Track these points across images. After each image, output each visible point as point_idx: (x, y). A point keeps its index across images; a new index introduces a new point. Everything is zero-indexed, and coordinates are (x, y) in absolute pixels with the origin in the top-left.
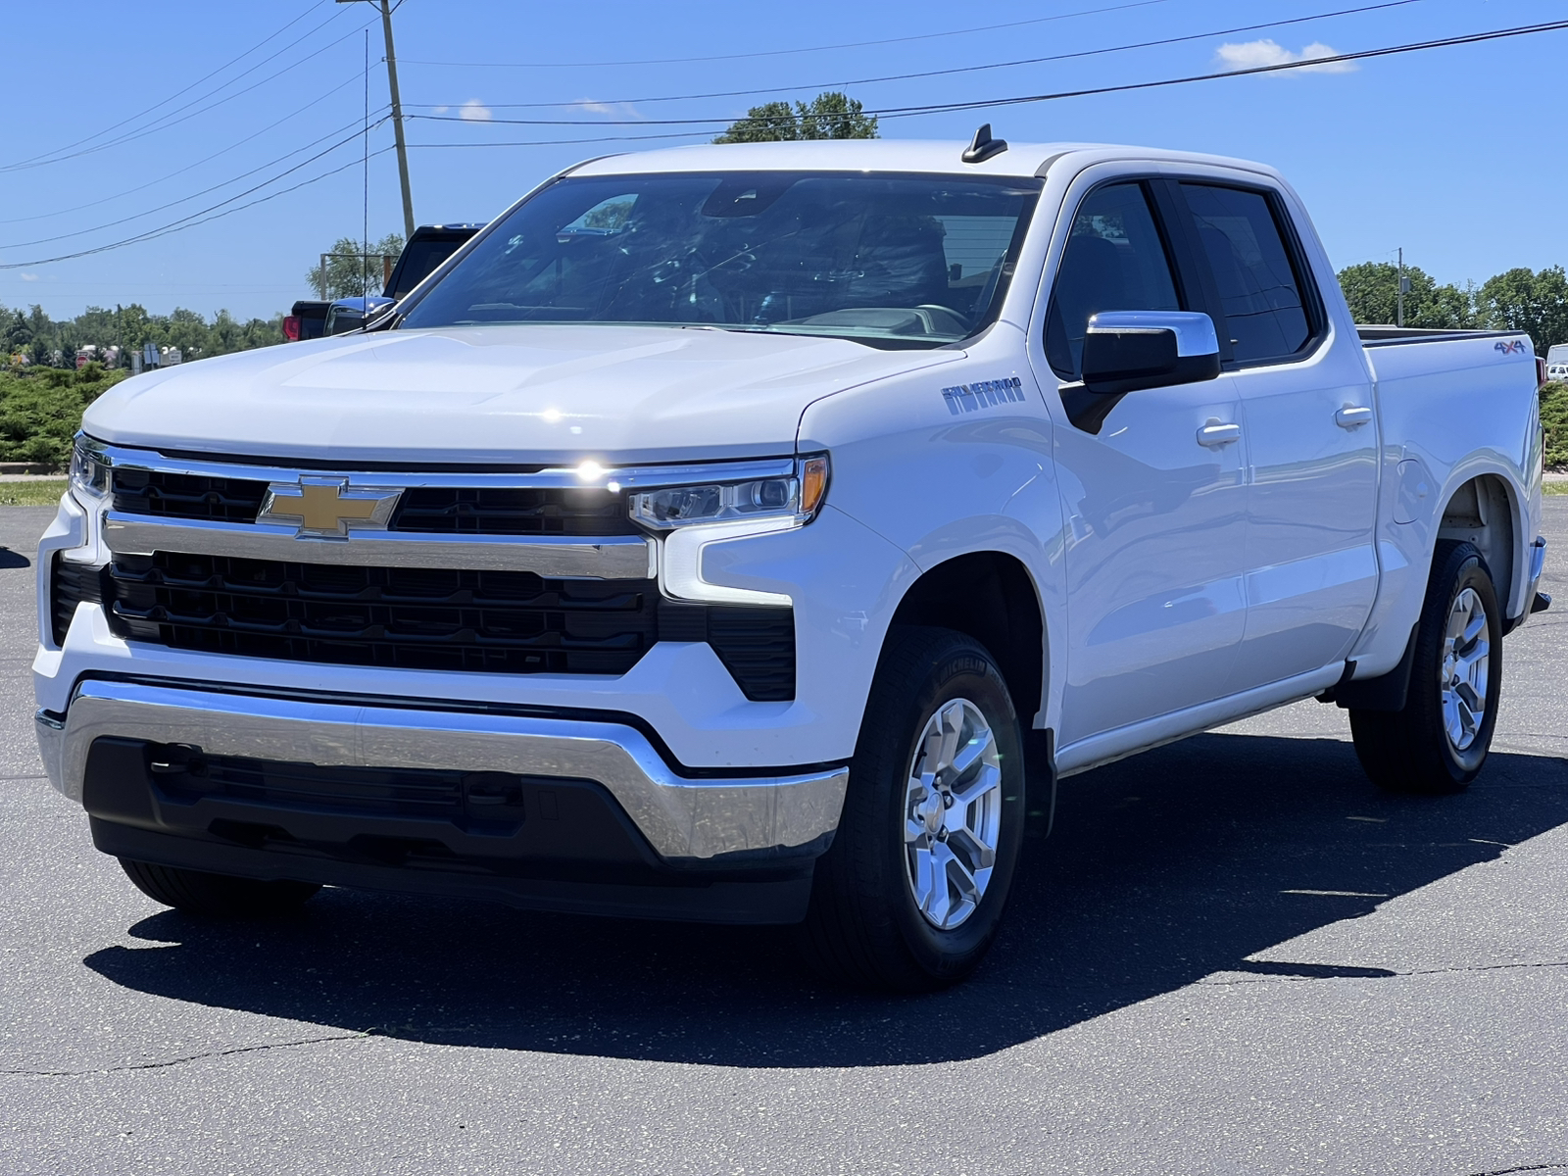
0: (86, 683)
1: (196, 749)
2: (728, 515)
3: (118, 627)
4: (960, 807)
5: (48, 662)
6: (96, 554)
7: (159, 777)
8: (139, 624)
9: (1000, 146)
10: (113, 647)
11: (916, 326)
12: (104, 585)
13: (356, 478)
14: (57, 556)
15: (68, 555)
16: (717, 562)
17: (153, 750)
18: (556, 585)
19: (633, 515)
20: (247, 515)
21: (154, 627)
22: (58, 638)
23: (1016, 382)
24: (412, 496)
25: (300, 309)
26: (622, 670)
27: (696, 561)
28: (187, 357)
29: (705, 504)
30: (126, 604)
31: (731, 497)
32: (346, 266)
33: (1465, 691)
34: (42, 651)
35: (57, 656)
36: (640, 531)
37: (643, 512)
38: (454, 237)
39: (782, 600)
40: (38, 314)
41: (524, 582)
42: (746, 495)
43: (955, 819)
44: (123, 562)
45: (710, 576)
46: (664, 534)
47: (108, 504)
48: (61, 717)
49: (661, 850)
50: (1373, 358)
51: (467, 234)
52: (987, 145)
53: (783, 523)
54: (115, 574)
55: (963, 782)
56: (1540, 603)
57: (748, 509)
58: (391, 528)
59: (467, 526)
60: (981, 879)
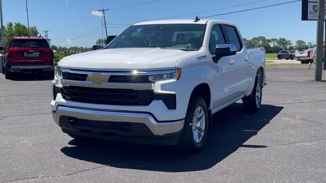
0: (59, 107)
1: (77, 118)
2: (165, 79)
3: (64, 97)
4: (199, 123)
5: (53, 103)
6: (60, 85)
7: (71, 122)
8: (67, 97)
9: (199, 19)
10: (63, 101)
11: (189, 47)
12: (61, 91)
13: (102, 74)
14: (54, 86)
15: (56, 85)
16: (163, 87)
17: (70, 118)
18: (136, 91)
19: (149, 79)
20: (84, 80)
21: (69, 98)
22: (55, 99)
23: (206, 56)
24: (112, 77)
25: (94, 46)
26: (148, 105)
27: (159, 87)
28: (82, 52)
29: (161, 77)
30: (65, 94)
31: (165, 76)
32: (100, 41)
33: (258, 97)
34: (52, 101)
35: (55, 101)
36: (150, 82)
37: (150, 79)
38: (113, 37)
39: (174, 93)
40: (65, 48)
41: (131, 91)
42: (167, 76)
43: (198, 125)
44: (64, 87)
45: (162, 89)
46: (154, 83)
47: (62, 78)
48: (55, 112)
49: (155, 134)
50: (249, 51)
51: (115, 37)
52: (197, 20)
53: (174, 80)
54: (63, 89)
55: (199, 119)
56: (265, 84)
57: (168, 78)
58: (108, 82)
59: (121, 82)
60: (202, 134)
